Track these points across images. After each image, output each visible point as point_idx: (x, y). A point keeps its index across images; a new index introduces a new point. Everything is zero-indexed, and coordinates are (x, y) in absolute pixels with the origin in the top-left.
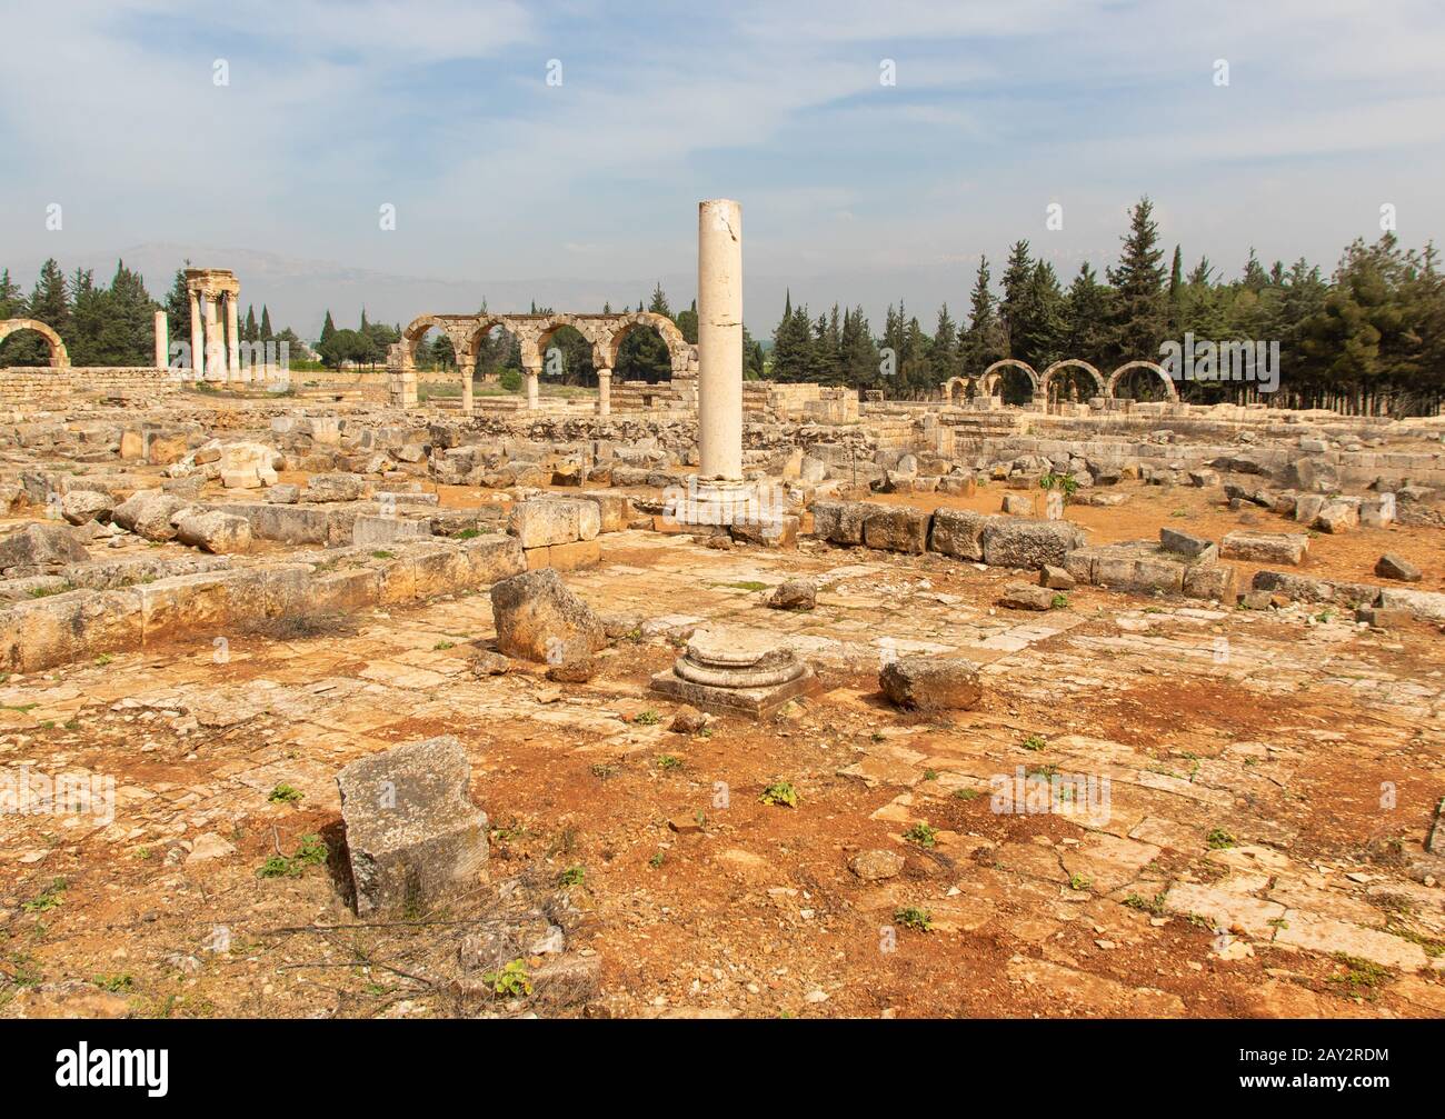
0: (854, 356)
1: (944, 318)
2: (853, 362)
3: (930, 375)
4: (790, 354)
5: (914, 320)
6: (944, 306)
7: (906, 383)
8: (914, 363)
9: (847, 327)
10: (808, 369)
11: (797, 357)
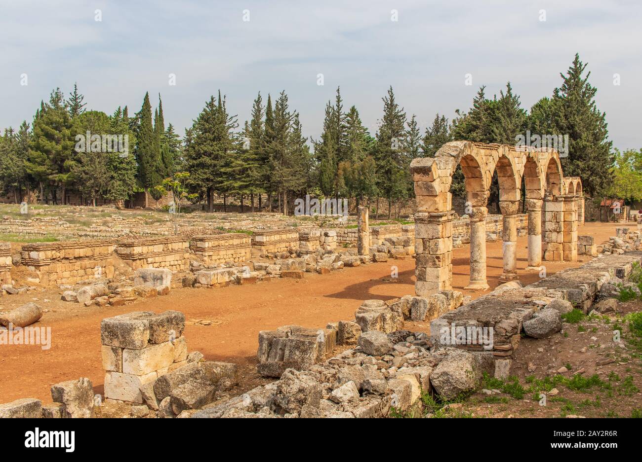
0: (278, 155)
1: (390, 105)
2: (276, 163)
3: (374, 178)
4: (199, 155)
5: (353, 110)
6: (390, 92)
7: (345, 189)
8: (353, 162)
9: (269, 121)
10: (220, 175)
11: (207, 160)
